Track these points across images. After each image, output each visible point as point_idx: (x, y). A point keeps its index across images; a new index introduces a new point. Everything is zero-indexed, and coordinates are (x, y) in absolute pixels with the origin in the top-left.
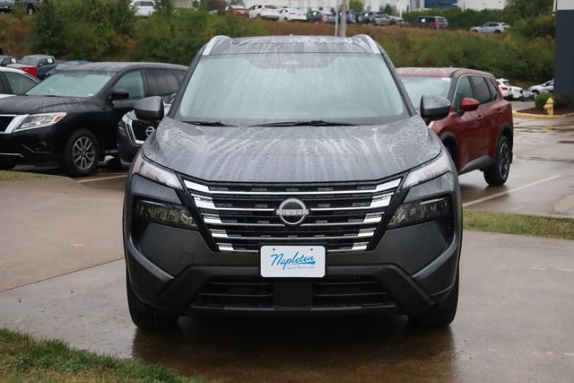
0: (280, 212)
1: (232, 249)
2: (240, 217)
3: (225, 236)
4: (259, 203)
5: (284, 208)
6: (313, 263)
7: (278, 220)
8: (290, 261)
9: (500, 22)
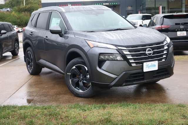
0: (147, 52)
1: (136, 65)
2: (137, 55)
3: (134, 61)
4: (141, 50)
5: (147, 51)
6: (155, 66)
7: (146, 55)
8: (150, 66)
9: (8, 8)
